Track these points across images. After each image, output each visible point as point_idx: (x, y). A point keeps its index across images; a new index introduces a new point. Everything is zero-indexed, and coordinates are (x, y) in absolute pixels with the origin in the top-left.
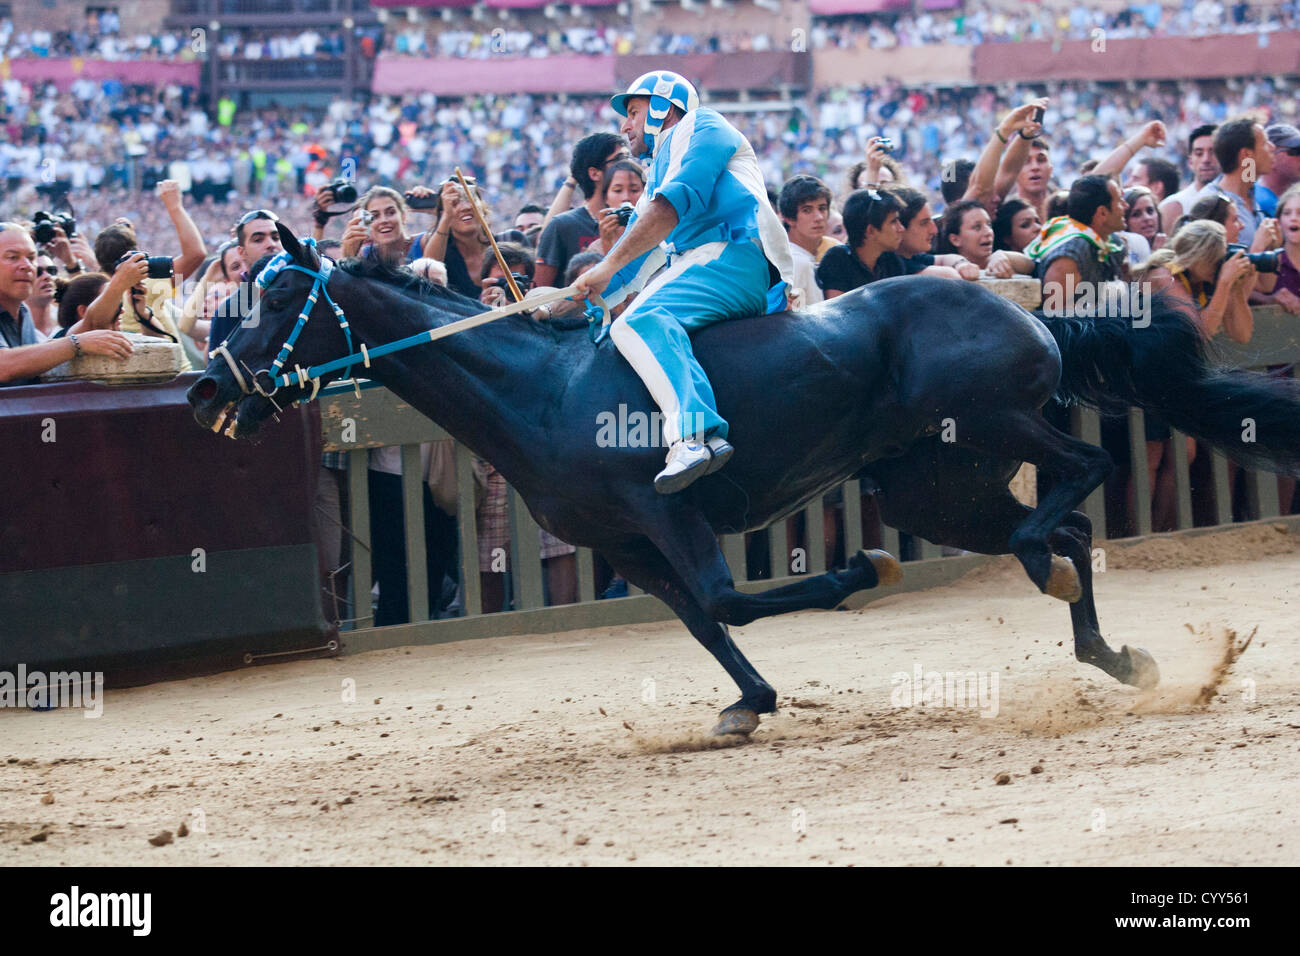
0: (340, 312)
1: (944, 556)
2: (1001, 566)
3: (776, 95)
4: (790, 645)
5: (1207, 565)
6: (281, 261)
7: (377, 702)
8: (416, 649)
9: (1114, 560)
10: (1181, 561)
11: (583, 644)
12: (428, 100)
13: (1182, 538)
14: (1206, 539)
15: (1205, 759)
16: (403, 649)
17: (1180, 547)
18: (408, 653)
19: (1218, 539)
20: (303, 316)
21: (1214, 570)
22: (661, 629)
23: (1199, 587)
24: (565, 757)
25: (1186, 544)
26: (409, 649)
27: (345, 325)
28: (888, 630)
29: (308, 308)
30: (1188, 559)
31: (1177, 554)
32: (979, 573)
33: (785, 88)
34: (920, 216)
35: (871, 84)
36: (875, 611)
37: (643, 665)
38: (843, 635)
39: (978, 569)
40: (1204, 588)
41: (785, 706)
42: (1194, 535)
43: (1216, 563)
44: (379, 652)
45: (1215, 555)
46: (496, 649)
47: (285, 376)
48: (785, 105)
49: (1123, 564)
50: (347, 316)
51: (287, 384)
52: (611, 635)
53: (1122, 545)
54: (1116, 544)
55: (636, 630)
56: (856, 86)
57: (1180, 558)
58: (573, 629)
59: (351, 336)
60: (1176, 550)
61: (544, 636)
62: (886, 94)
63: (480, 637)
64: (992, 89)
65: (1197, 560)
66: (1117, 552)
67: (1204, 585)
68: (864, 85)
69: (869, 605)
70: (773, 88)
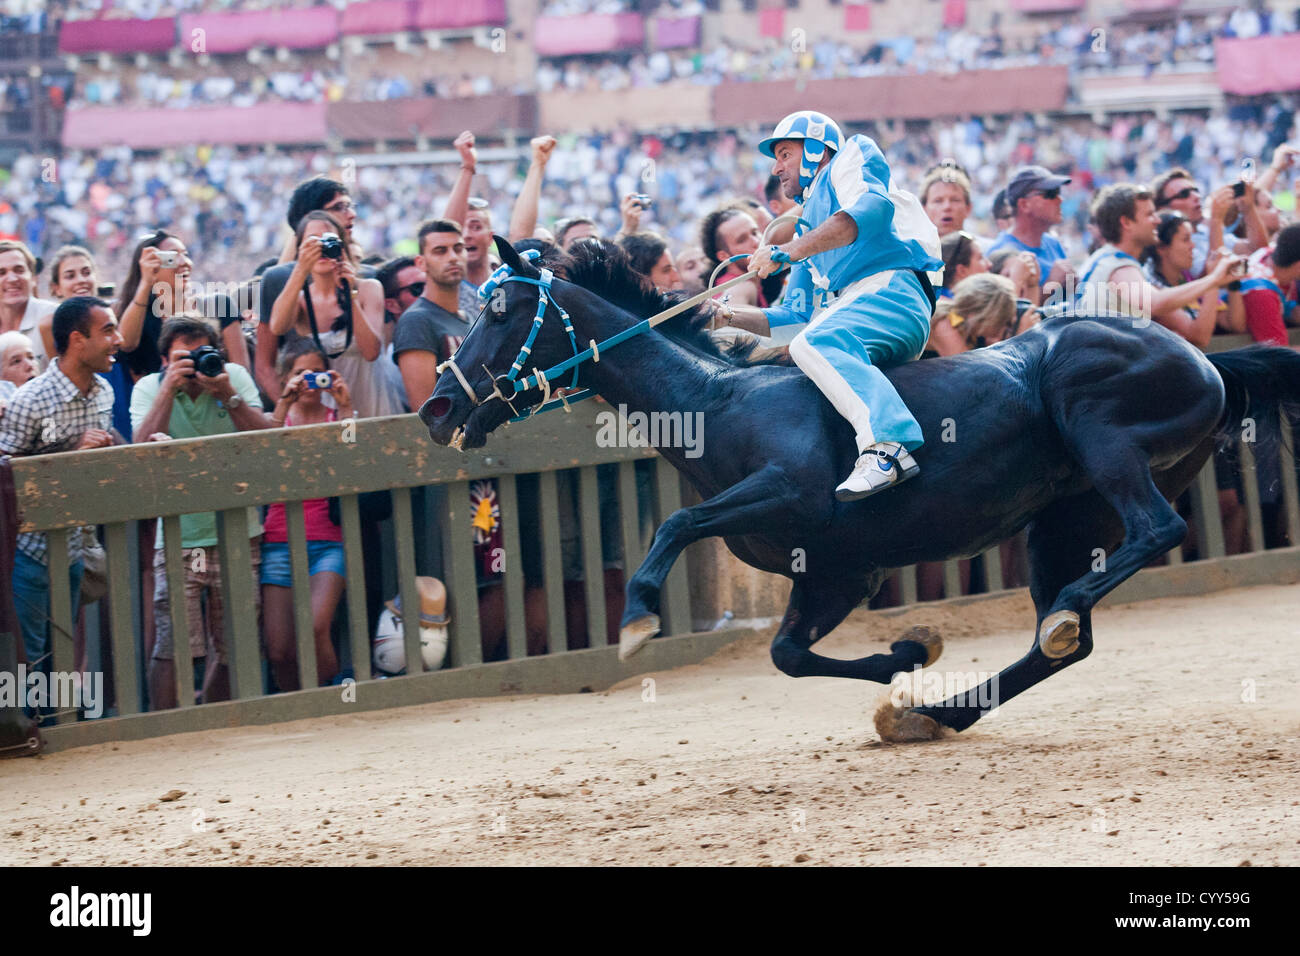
0: (565, 316)
1: (695, 631)
2: (756, 641)
3: (500, 142)
4: (531, 731)
5: (977, 636)
6: (503, 273)
7: (83, 803)
8: (124, 745)
9: (877, 632)
10: (950, 632)
11: (305, 735)
12: (124, 154)
13: (950, 607)
14: (975, 607)
15: (982, 841)
16: (110, 745)
17: (947, 617)
18: (115, 749)
19: (989, 608)
20: (538, 319)
21: (983, 640)
22: (391, 717)
23: (970, 659)
24: (290, 856)
25: (954, 614)
26: (117, 744)
27: (570, 329)
28: (636, 712)
29: (541, 310)
30: (957, 629)
31: (945, 624)
32: (733, 650)
33: (510, 135)
34: (662, 263)
35: (603, 129)
36: (623, 693)
37: (372, 756)
38: (588, 718)
39: (731, 645)
40: (975, 661)
41: (527, 797)
42: (962, 604)
43: (986, 633)
44: (84, 749)
45: (985, 624)
46: (212, 742)
47: (524, 380)
48: (510, 152)
49: (887, 637)
50: (572, 321)
51: (526, 388)
52: (337, 724)
53: (887, 616)
54: (881, 615)
55: (362, 718)
56: (587, 131)
57: (948, 628)
58: (296, 719)
59: (575, 340)
60: (944, 620)
61: (264, 727)
62: (621, 140)
63: (193, 729)
64: (732, 132)
65: (965, 630)
66: (879, 624)
67: (976, 657)
68: (595, 130)
69: (617, 685)
70: (495, 133)
